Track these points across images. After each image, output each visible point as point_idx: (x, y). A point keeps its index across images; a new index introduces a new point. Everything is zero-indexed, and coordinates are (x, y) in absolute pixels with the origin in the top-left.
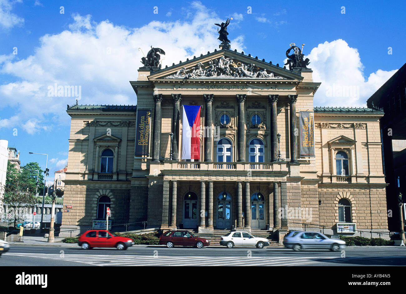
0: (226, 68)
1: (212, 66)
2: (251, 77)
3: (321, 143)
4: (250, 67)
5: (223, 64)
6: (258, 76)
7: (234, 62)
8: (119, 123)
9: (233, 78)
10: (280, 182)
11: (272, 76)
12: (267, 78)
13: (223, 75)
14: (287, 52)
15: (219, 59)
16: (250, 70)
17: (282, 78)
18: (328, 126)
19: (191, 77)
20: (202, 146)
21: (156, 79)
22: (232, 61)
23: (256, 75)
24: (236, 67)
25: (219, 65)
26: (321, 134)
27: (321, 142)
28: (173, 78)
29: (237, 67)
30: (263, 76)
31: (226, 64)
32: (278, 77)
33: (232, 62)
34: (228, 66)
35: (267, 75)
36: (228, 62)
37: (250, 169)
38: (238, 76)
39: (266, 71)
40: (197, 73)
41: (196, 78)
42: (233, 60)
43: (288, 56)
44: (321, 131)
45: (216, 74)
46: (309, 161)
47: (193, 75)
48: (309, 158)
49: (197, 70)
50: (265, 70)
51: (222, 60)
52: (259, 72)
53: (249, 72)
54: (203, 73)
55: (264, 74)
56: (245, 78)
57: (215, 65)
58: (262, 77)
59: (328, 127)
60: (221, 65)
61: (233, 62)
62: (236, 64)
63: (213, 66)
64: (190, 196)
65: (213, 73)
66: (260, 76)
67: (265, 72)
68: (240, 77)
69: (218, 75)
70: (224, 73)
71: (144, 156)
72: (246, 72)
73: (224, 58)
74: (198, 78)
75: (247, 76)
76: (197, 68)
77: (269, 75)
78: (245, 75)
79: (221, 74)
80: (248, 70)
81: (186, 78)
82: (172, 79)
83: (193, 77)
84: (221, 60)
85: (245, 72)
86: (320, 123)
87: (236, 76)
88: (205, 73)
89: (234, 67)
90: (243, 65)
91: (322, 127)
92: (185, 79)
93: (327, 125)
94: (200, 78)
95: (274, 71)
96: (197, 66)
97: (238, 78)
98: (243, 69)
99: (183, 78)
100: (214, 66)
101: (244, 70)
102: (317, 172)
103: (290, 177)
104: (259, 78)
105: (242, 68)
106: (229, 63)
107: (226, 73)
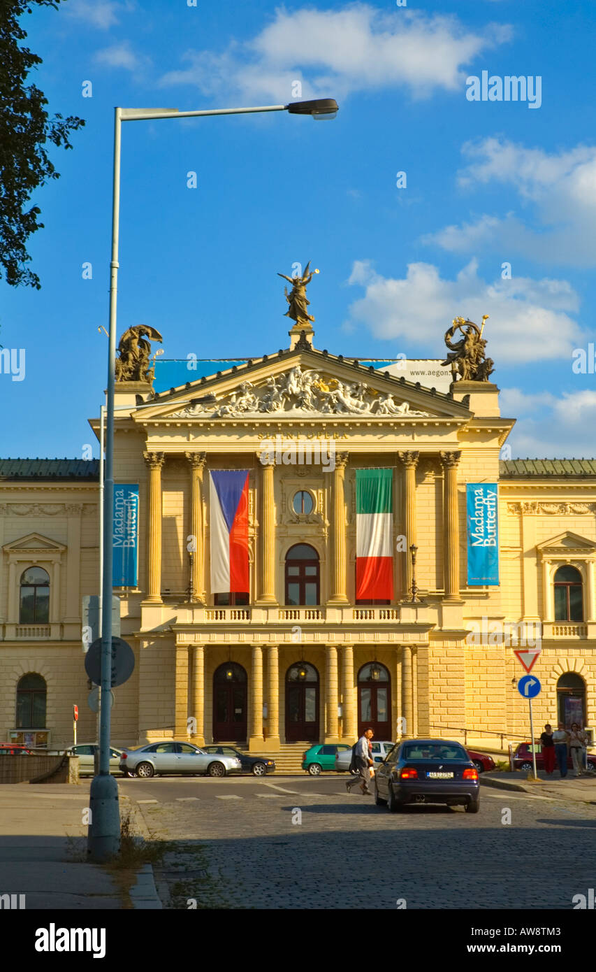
0: (304, 393)
1: (272, 389)
2: (358, 413)
3: (520, 549)
4: (357, 388)
5: (298, 382)
6: (374, 411)
7: (321, 380)
8: (59, 508)
9: (320, 414)
10: (415, 645)
11: (405, 410)
12: (394, 415)
13: (297, 407)
14: (447, 334)
15: (288, 372)
16: (357, 395)
17: (427, 415)
18: (536, 510)
19: (227, 413)
20: (253, 564)
21: (152, 418)
22: (317, 376)
23: (369, 407)
24: (325, 389)
25: (289, 388)
26: (521, 528)
27: (522, 546)
28: (188, 416)
29: (327, 391)
30: (385, 410)
31: (304, 384)
32: (418, 412)
33: (317, 378)
34: (308, 388)
35: (395, 407)
36: (307, 379)
37: (354, 618)
38: (331, 411)
39: (392, 398)
40: (240, 403)
41: (238, 417)
42: (320, 373)
43: (449, 345)
44: (521, 522)
45: (281, 406)
46: (487, 593)
47: (231, 410)
48: (487, 588)
49: (241, 398)
50: (391, 396)
51: (294, 375)
52: (376, 400)
53: (355, 401)
54: (254, 404)
55: (386, 405)
56: (346, 414)
57: (280, 386)
58: (384, 413)
59: (538, 512)
60: (293, 387)
61: (319, 378)
62: (327, 383)
63: (276, 390)
64: (230, 674)
65: (275, 404)
66: (379, 411)
67: (390, 402)
68: (335, 412)
69: (288, 407)
70: (300, 403)
71: (125, 589)
72: (349, 401)
73: (300, 372)
74: (242, 417)
75: (350, 411)
76: (240, 391)
77: (399, 408)
78: (345, 409)
79: (294, 406)
80: (353, 396)
81: (216, 416)
82: (186, 418)
83: (232, 414)
84: (292, 376)
85: (346, 403)
86: (519, 504)
87: (327, 410)
88: (257, 405)
89: (322, 389)
90: (340, 385)
91: (524, 510)
92: (212, 418)
93: (534, 508)
94: (246, 414)
95: (410, 399)
96: (239, 388)
97: (331, 414)
98: (341, 396)
99: (210, 416)
100: (278, 388)
101: (344, 396)
102: (503, 618)
103: (441, 630)
104: (377, 415)
105: (340, 392)
106: (310, 380)
107: (305, 404)
